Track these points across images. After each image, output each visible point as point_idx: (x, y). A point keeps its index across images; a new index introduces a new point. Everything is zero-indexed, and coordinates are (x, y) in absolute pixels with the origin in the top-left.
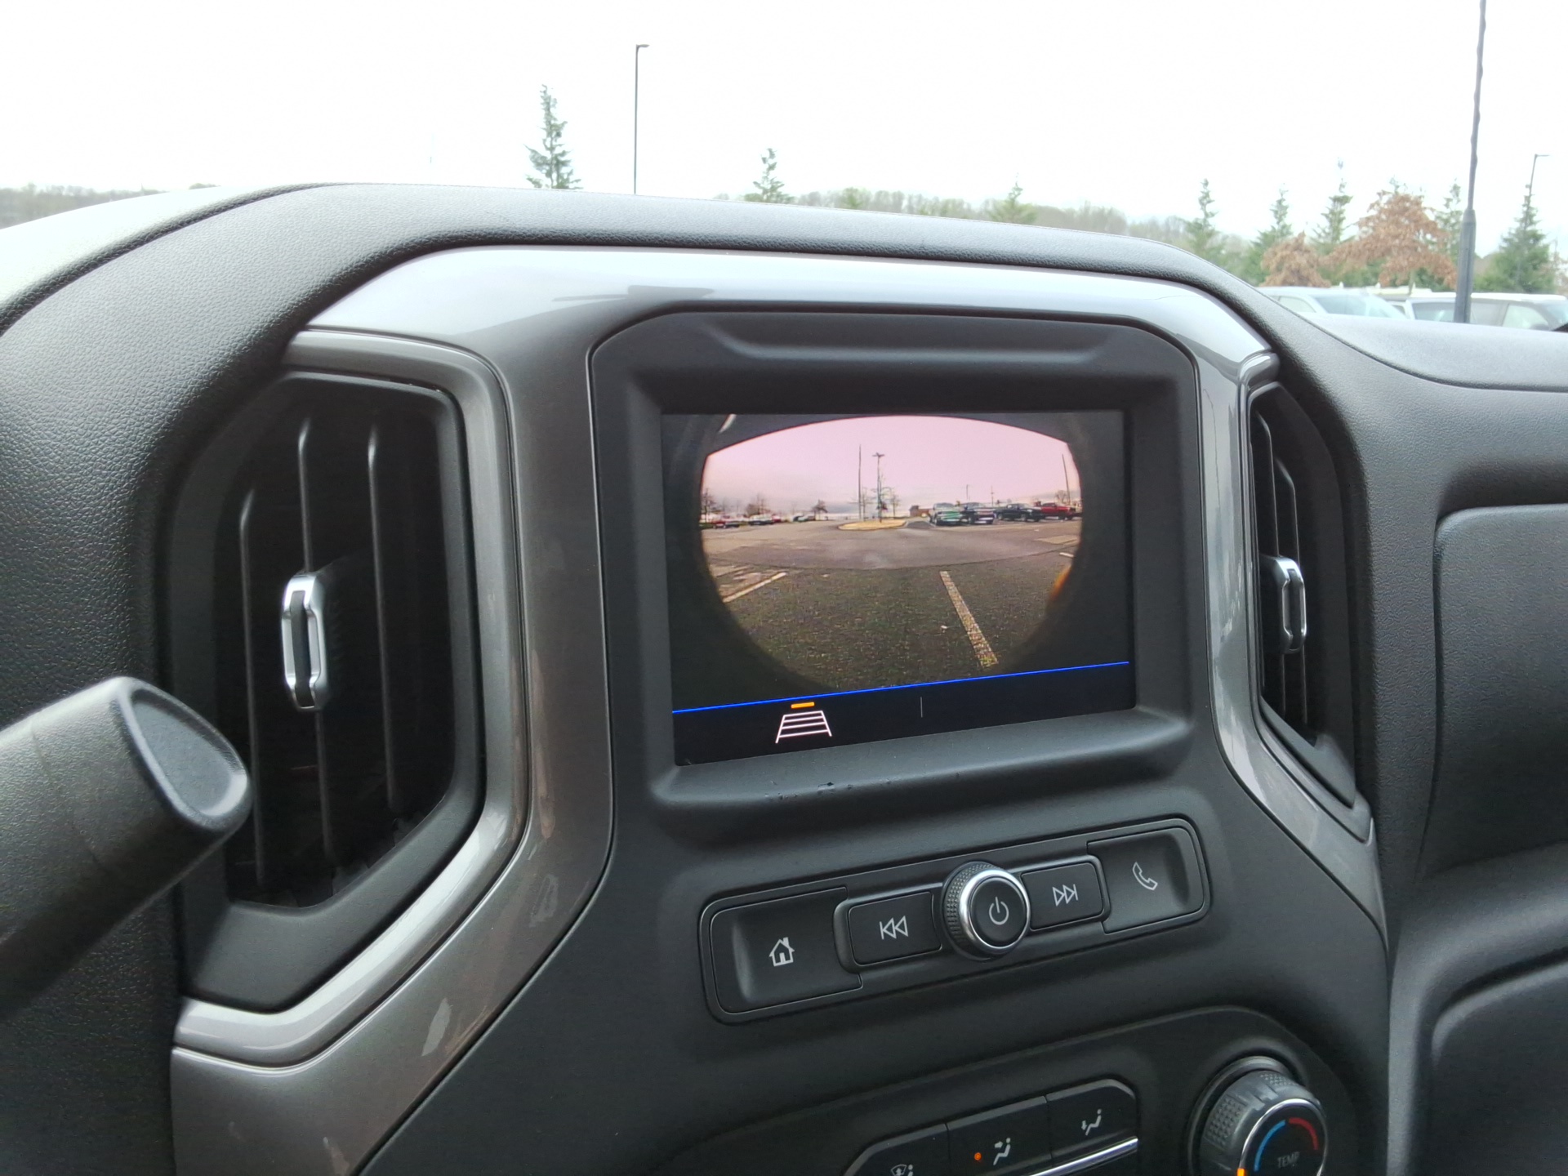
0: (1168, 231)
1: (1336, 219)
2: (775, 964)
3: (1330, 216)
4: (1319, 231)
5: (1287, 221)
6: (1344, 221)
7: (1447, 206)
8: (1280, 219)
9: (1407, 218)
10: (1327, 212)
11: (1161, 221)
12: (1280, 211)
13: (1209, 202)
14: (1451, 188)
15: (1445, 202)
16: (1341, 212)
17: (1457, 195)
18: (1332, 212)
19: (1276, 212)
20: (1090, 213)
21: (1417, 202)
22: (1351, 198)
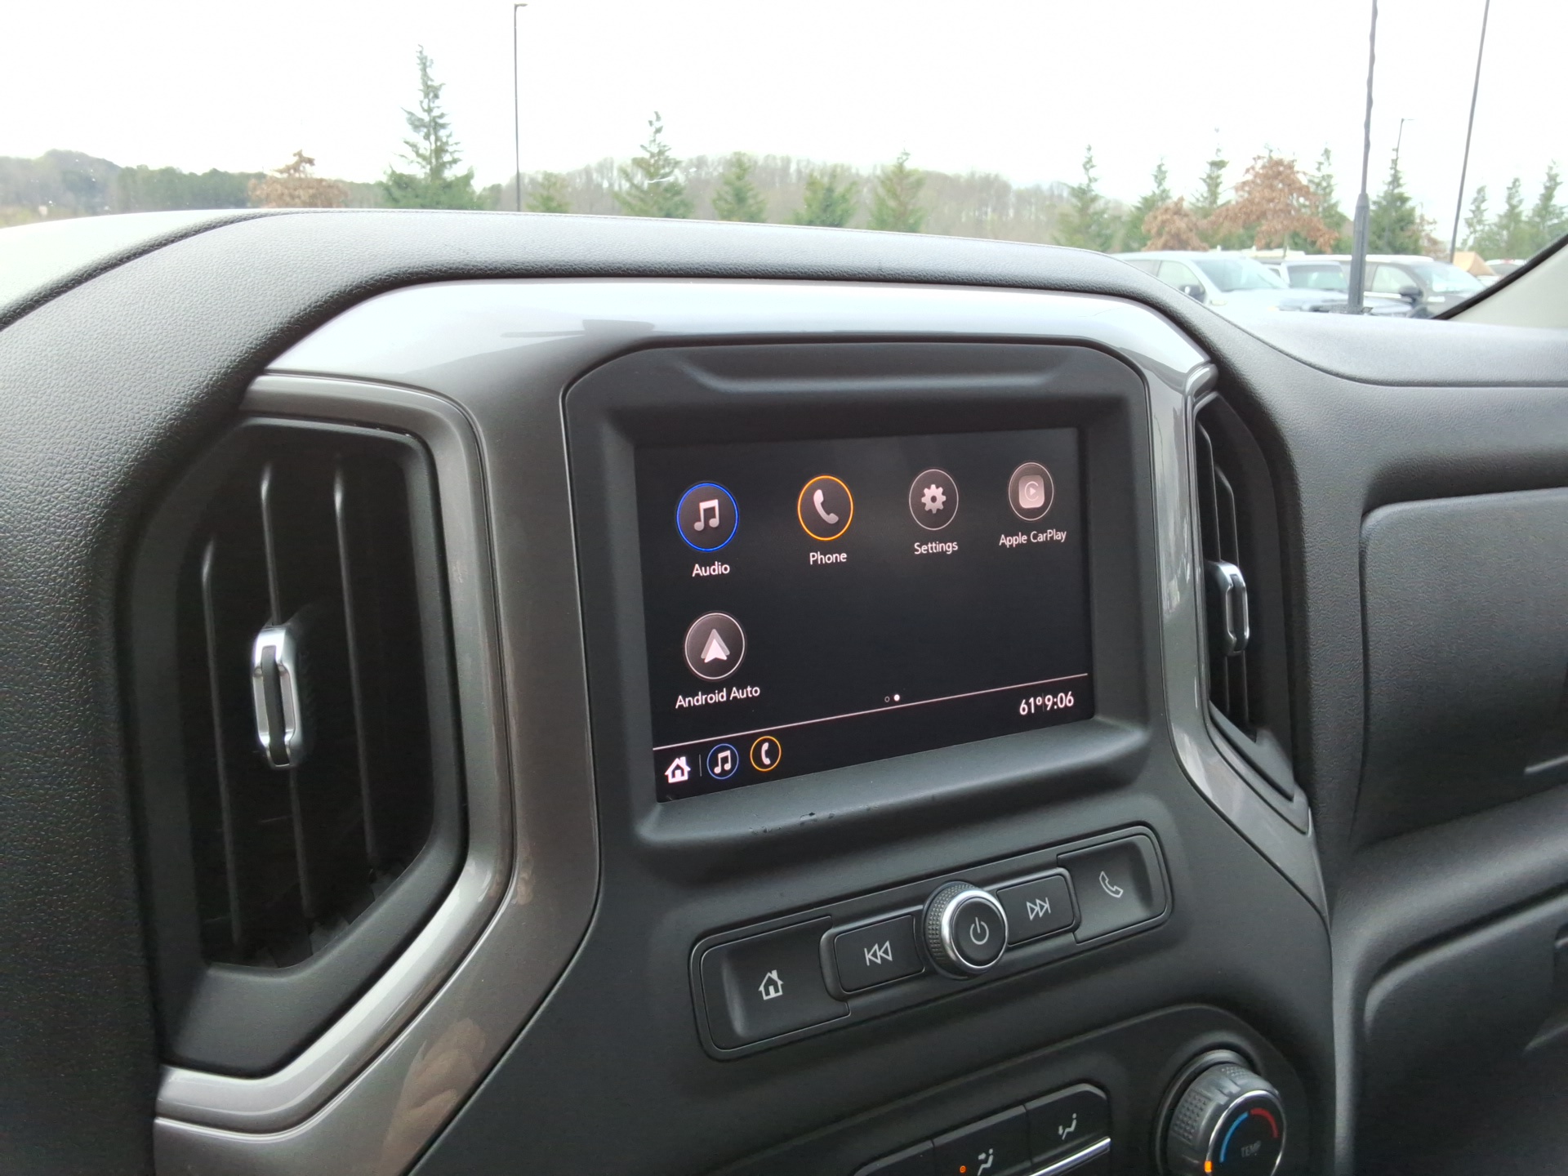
0: (1052, 195)
1: (1213, 184)
2: (765, 998)
3: (1208, 180)
4: (1198, 196)
5: (1166, 185)
6: (1221, 185)
7: (1319, 169)
8: (1160, 184)
9: (1282, 181)
10: (1205, 176)
11: (1045, 187)
12: (1160, 176)
13: (1092, 167)
14: (1323, 152)
15: (1317, 166)
16: (1218, 177)
17: (1328, 158)
18: (1209, 177)
19: (1156, 177)
20: (977, 176)
21: (1290, 166)
22: (1228, 163)
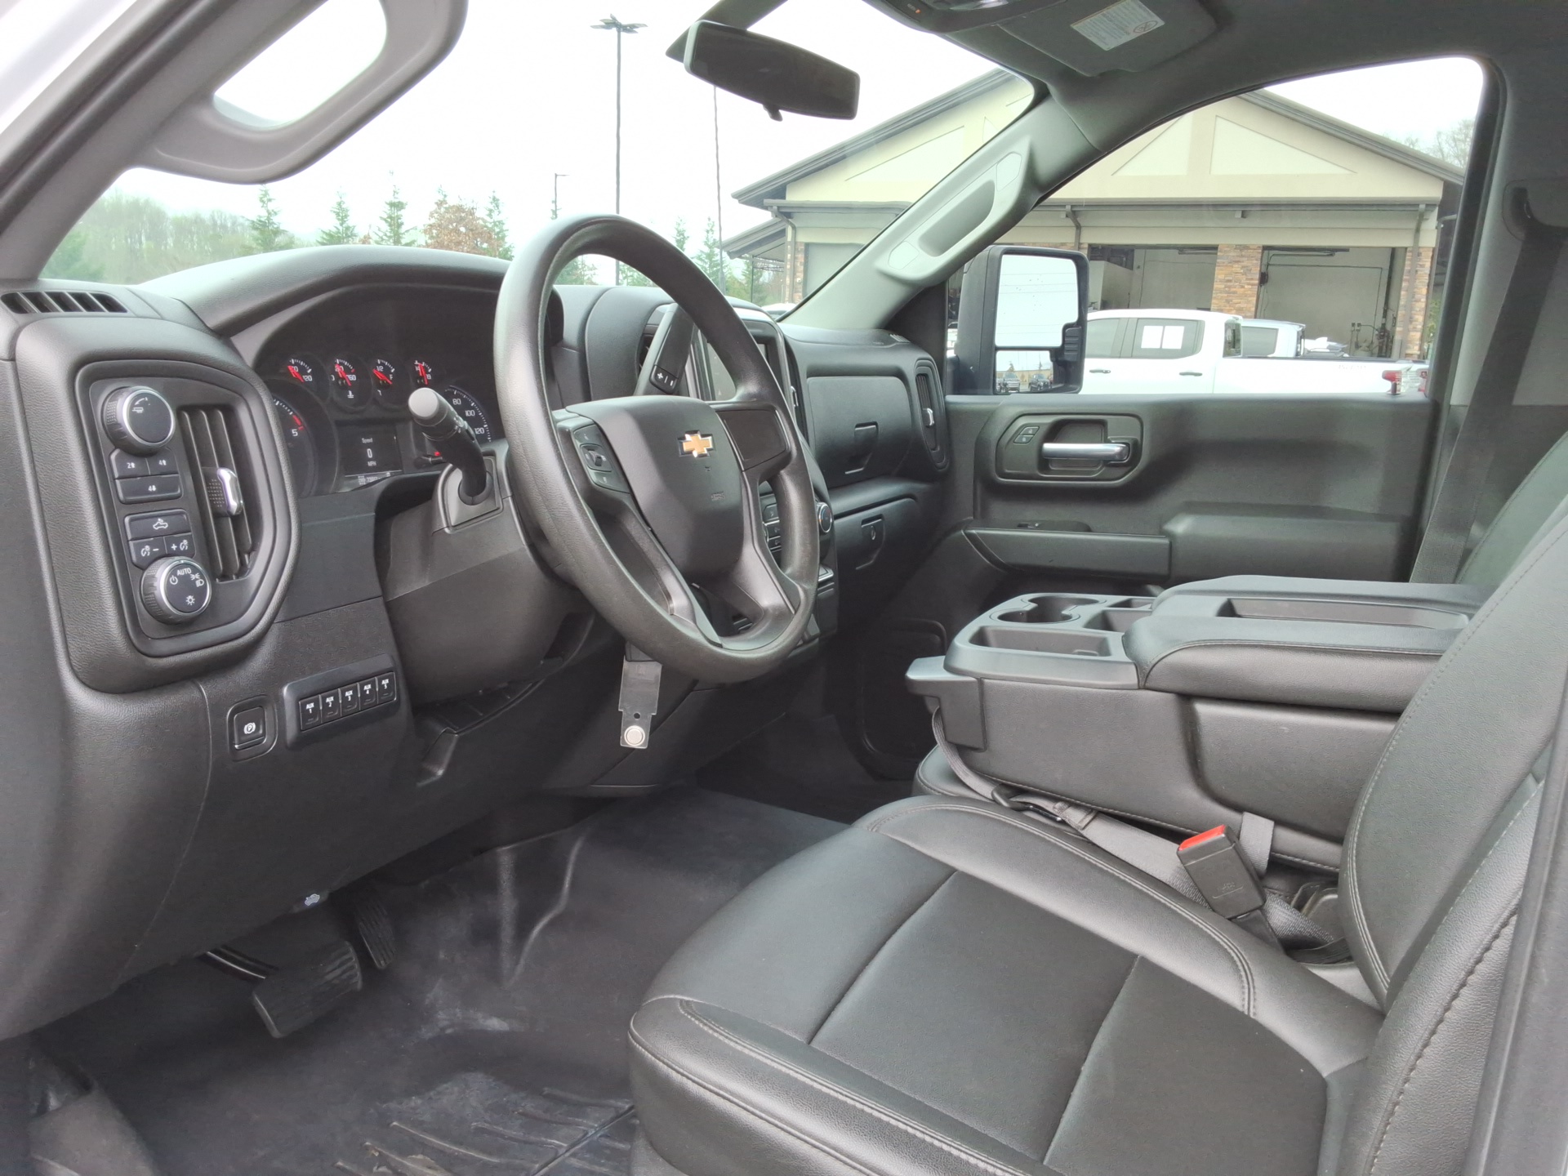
1: (395, 224)
3: (389, 220)
4: (381, 234)
5: (350, 222)
6: (403, 226)
7: (490, 215)
8: (343, 221)
9: (465, 226)
10: (385, 216)
12: (342, 215)
13: (270, 200)
14: (491, 200)
15: (488, 212)
16: (399, 218)
17: (497, 206)
18: (390, 217)
19: (338, 214)
21: (471, 212)
22: (406, 204)
